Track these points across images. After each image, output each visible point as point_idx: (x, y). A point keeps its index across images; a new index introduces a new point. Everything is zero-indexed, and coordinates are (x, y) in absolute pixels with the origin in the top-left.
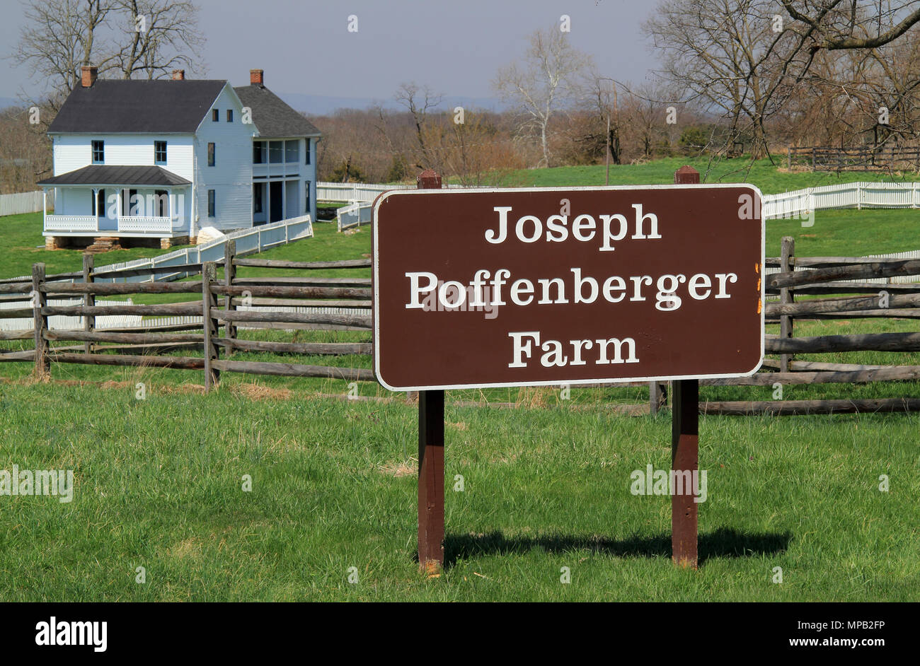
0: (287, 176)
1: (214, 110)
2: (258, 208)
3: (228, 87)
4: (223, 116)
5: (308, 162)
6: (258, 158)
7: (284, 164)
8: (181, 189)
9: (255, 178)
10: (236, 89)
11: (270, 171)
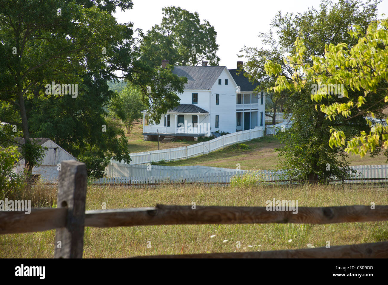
0: (252, 110)
1: (219, 79)
2: (239, 124)
3: (226, 69)
4: (223, 82)
5: (262, 103)
6: (239, 101)
7: (251, 104)
8: (204, 115)
9: (237, 110)
10: (230, 70)
11: (245, 107)
